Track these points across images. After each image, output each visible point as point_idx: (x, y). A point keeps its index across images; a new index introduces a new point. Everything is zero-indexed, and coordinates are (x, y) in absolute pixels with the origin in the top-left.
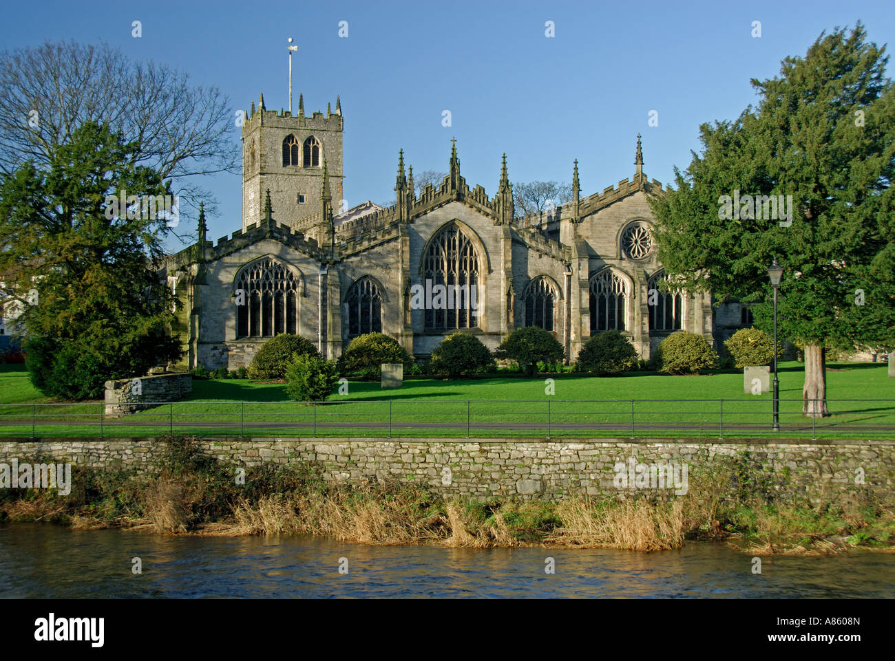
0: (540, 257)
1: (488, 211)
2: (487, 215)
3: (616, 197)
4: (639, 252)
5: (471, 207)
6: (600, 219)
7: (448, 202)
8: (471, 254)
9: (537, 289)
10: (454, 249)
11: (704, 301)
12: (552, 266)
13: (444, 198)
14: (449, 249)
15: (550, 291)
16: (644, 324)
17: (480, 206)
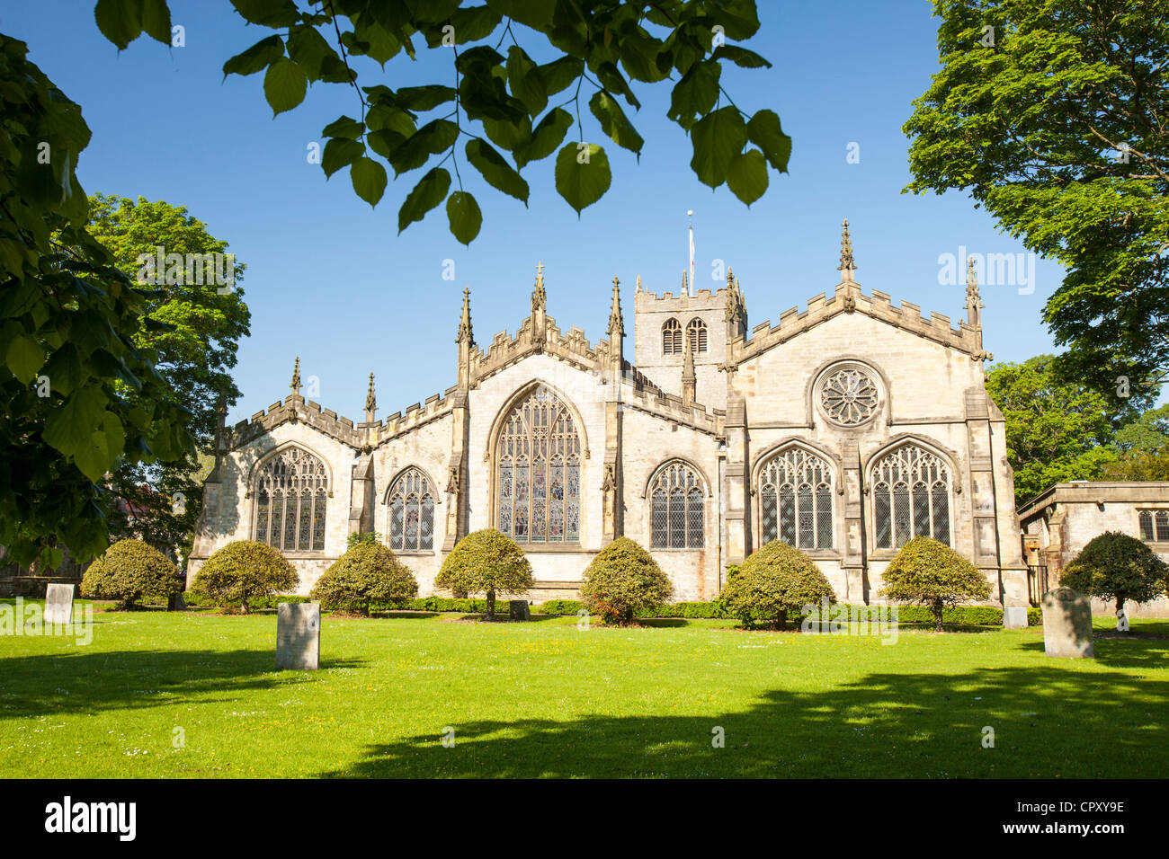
0: (675, 429)
1: (590, 363)
2: (584, 368)
3: (802, 324)
4: (854, 414)
5: (561, 360)
6: (775, 362)
7: (525, 355)
8: (570, 430)
9: (673, 482)
10: (544, 423)
11: (977, 496)
12: (695, 443)
13: (521, 349)
14: (537, 423)
15: (695, 483)
16: (852, 537)
17: (575, 357)
